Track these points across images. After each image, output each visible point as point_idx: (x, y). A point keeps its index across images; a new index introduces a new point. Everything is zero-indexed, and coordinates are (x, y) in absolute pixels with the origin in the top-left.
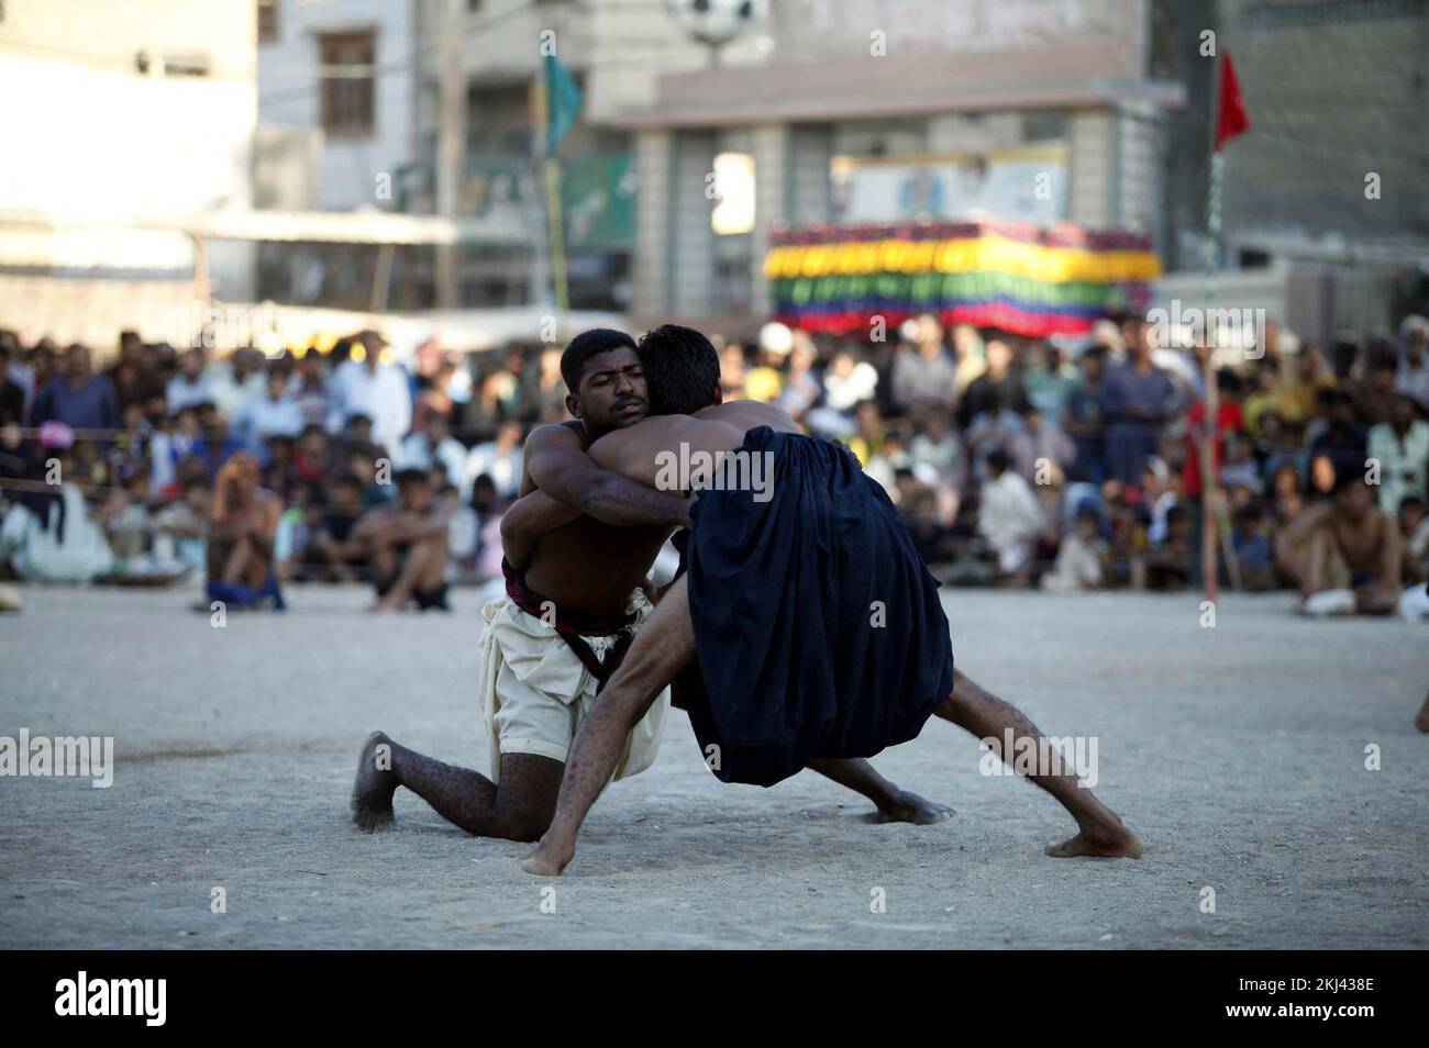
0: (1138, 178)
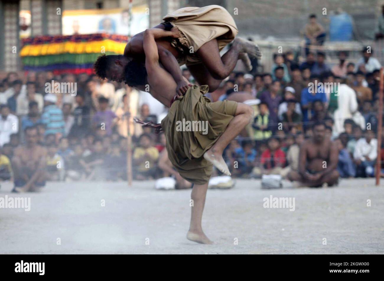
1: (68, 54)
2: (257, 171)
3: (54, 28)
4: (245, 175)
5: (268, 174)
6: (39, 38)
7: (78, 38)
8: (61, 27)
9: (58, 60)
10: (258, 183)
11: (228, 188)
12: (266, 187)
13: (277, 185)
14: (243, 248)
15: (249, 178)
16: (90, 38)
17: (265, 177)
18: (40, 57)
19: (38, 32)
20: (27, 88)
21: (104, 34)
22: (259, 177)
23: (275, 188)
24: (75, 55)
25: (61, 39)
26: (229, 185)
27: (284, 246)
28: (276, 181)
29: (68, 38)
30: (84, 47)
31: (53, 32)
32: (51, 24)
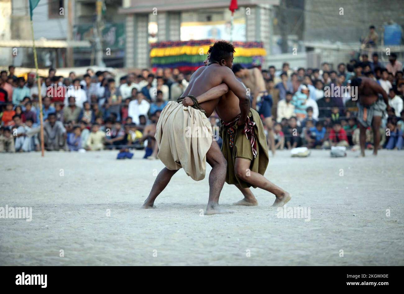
0: (265, 32)
1: (185, 55)
2: (326, 144)
3: (175, 35)
4: (318, 147)
5: (335, 146)
6: (163, 43)
7: (193, 43)
8: (179, 35)
9: (178, 60)
10: (328, 153)
11: (305, 156)
12: (334, 155)
13: (342, 154)
14: (316, 202)
15: (321, 149)
16: (202, 43)
17: (333, 148)
18: (165, 57)
19: (163, 39)
20: (157, 82)
21: (212, 40)
22: (329, 148)
23: (340, 156)
24: (191, 56)
25: (180, 44)
26: (306, 154)
27: (348, 201)
28: (342, 151)
29: (185, 43)
30: (197, 50)
31: (174, 39)
32: (172, 33)
